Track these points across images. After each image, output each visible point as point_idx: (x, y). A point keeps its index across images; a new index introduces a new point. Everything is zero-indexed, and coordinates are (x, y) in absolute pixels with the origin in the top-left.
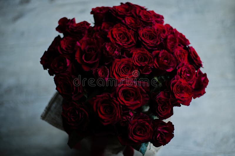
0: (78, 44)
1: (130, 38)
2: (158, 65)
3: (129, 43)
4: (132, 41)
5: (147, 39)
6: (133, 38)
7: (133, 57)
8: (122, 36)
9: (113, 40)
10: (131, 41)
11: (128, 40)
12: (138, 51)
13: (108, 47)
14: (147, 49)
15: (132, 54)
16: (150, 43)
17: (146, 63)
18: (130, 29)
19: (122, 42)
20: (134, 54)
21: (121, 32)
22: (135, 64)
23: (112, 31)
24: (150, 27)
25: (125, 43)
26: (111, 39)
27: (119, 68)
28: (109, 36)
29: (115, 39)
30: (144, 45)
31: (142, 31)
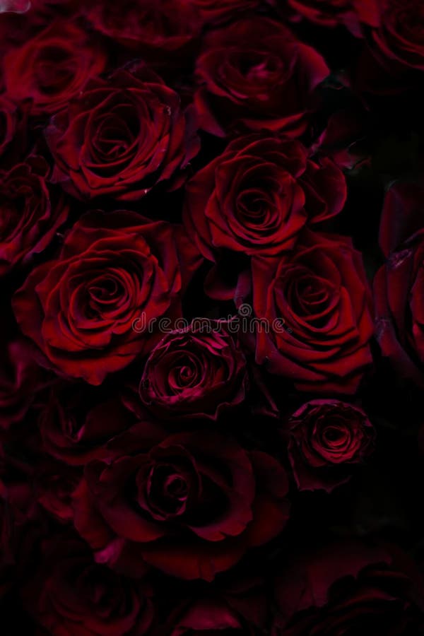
0: (106, 555)
1: (117, 253)
2: (297, 117)
3: (154, 259)
4: (141, 243)
5: (136, 149)
6: (122, 235)
7: (249, 252)
8: (98, 294)
9: (122, 351)
10: (143, 250)
11: (134, 266)
12: (209, 211)
13: (170, 392)
14: (198, 163)
15: (224, 254)
16: (166, 139)
17: (286, 179)
18: (55, 246)
19: (141, 297)
20: (219, 239)
21: (72, 299)
22: (288, 244)
23: (61, 353)
24: (52, 127)
25: (152, 282)
26: (116, 362)
27: (303, 340)
28: (94, 372)
29: (117, 341)
30: (178, 172)
31: (79, 171)
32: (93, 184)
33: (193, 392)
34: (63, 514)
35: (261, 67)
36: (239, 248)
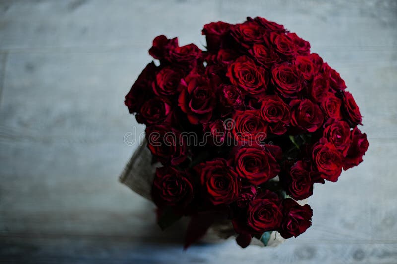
0: (183, 82)
1: (258, 79)
2: (296, 123)
3: (258, 87)
4: (261, 84)
5: (284, 83)
6: (263, 80)
7: (261, 109)
8: (248, 76)
9: (235, 81)
10: (260, 84)
11: (256, 83)
12: (270, 100)
13: (226, 91)
14: (282, 97)
15: (260, 104)
16: (287, 89)
17: (280, 118)
18: (259, 65)
19: (248, 85)
20: (264, 102)
21: (246, 69)
22: (264, 119)
23: (233, 67)
24: (288, 64)
25: (252, 87)
26: (232, 80)
27: (240, 123)
28: (229, 75)
29: (237, 80)
30: (279, 92)
31: (278, 69)
32: (275, 72)
33: (226, 96)
34: (191, 73)
35: (309, 116)
36: (262, 107)
